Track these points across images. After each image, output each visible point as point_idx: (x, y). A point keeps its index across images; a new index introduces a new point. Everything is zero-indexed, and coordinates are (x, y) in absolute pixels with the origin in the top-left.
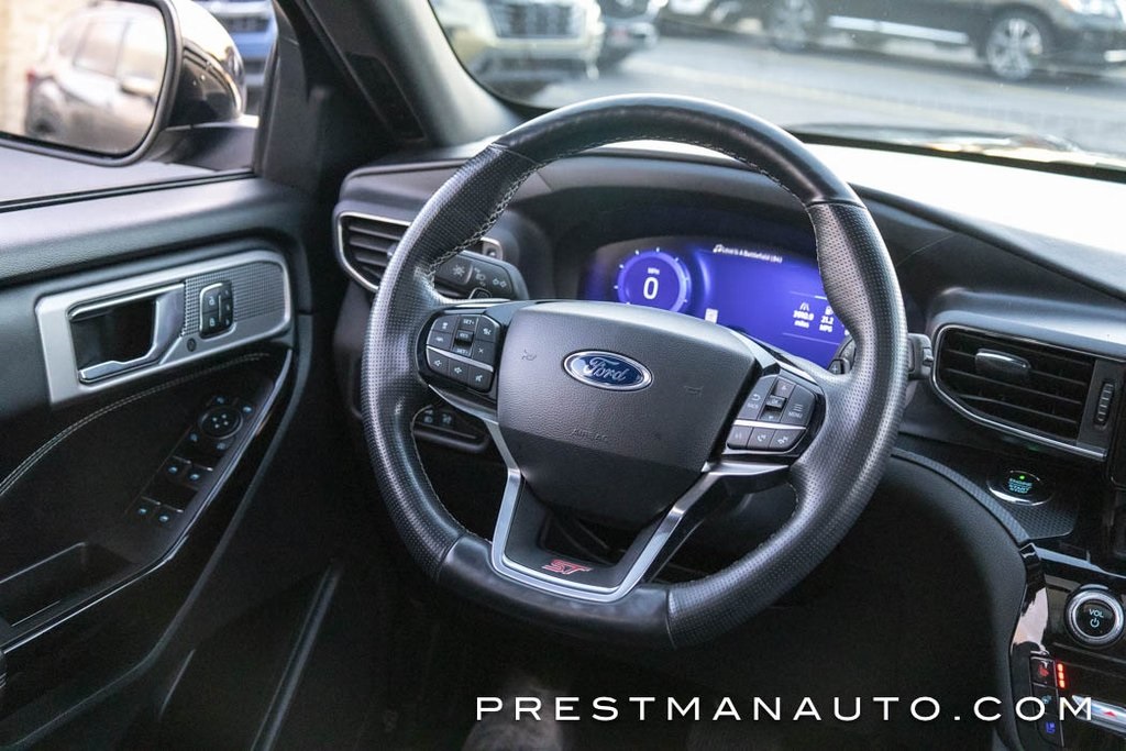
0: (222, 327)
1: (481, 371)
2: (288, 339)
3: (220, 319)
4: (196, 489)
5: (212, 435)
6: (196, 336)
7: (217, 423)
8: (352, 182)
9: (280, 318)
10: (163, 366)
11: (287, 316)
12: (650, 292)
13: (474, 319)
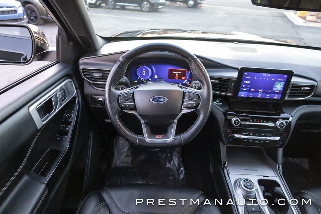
0: (65, 98)
1: (132, 105)
2: (76, 95)
3: (64, 96)
4: (68, 131)
5: (67, 119)
6: (61, 102)
7: (67, 116)
8: (81, 61)
9: (74, 92)
10: (57, 111)
11: (75, 91)
12: (144, 74)
13: (127, 95)
